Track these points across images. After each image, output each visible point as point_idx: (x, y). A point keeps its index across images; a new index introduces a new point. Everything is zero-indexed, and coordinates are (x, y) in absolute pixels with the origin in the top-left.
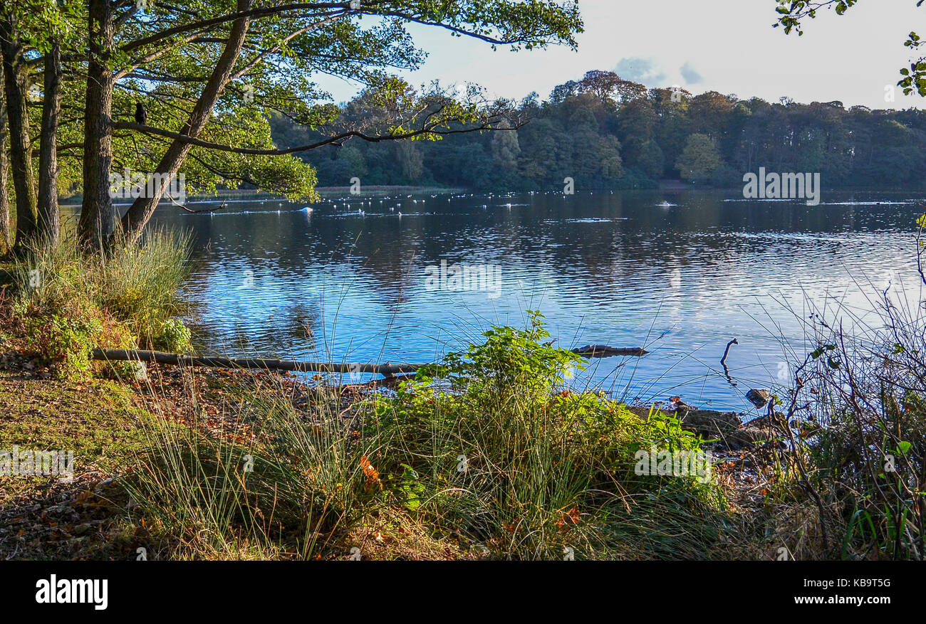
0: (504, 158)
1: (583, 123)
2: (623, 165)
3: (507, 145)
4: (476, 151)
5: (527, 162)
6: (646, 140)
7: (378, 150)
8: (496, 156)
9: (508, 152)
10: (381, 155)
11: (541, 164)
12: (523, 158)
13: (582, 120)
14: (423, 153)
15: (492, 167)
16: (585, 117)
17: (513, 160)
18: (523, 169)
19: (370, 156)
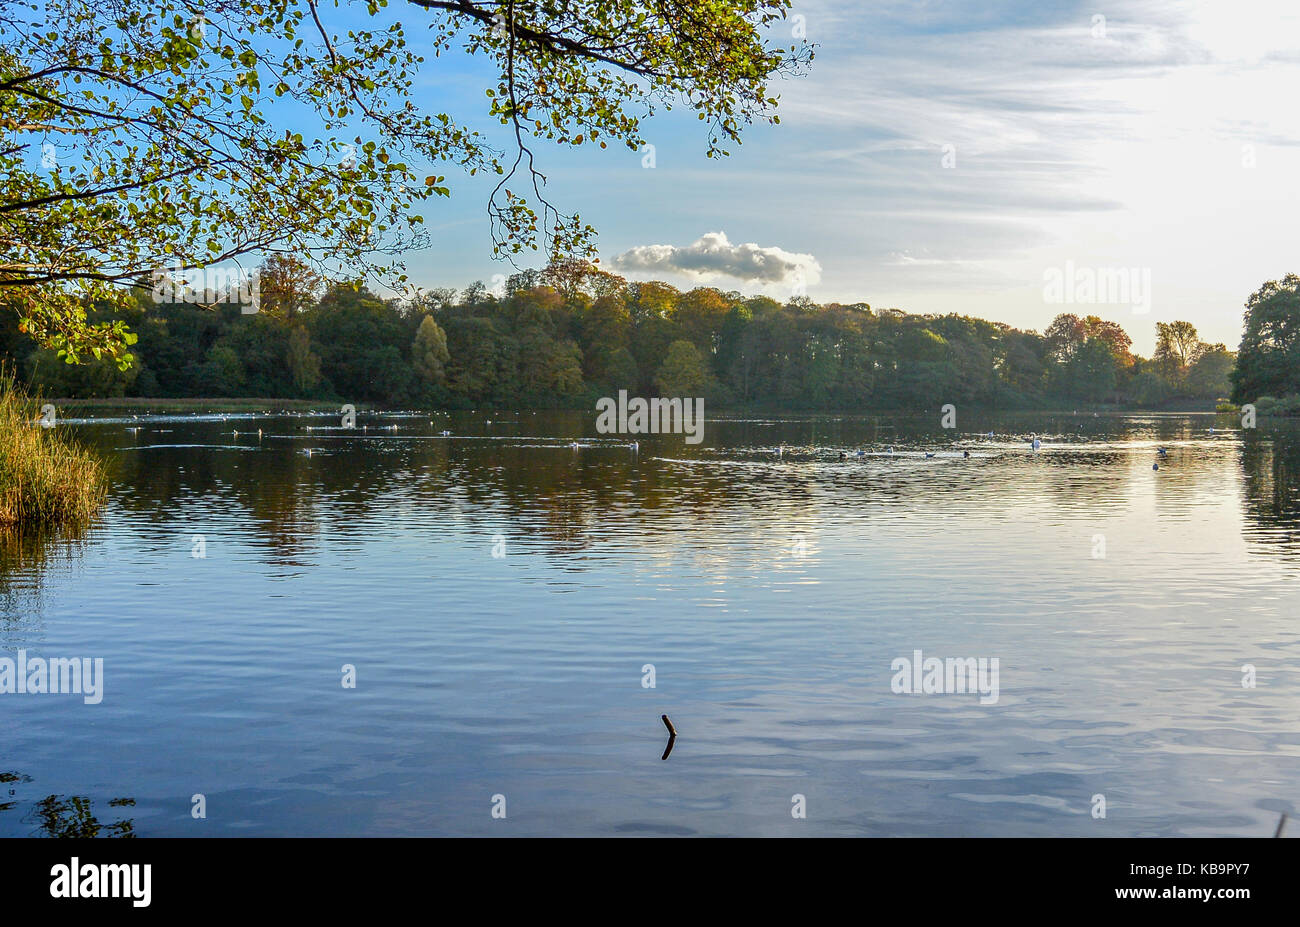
0: (427, 366)
1: (535, 325)
2: (584, 377)
3: (432, 349)
4: (389, 357)
5: (459, 372)
6: (616, 348)
7: (261, 352)
8: (417, 364)
9: (434, 359)
10: (265, 359)
11: (475, 375)
12: (452, 366)
13: (533, 320)
14: (320, 358)
15: (411, 377)
16: (537, 317)
17: (440, 368)
18: (452, 381)
19: (251, 359)
